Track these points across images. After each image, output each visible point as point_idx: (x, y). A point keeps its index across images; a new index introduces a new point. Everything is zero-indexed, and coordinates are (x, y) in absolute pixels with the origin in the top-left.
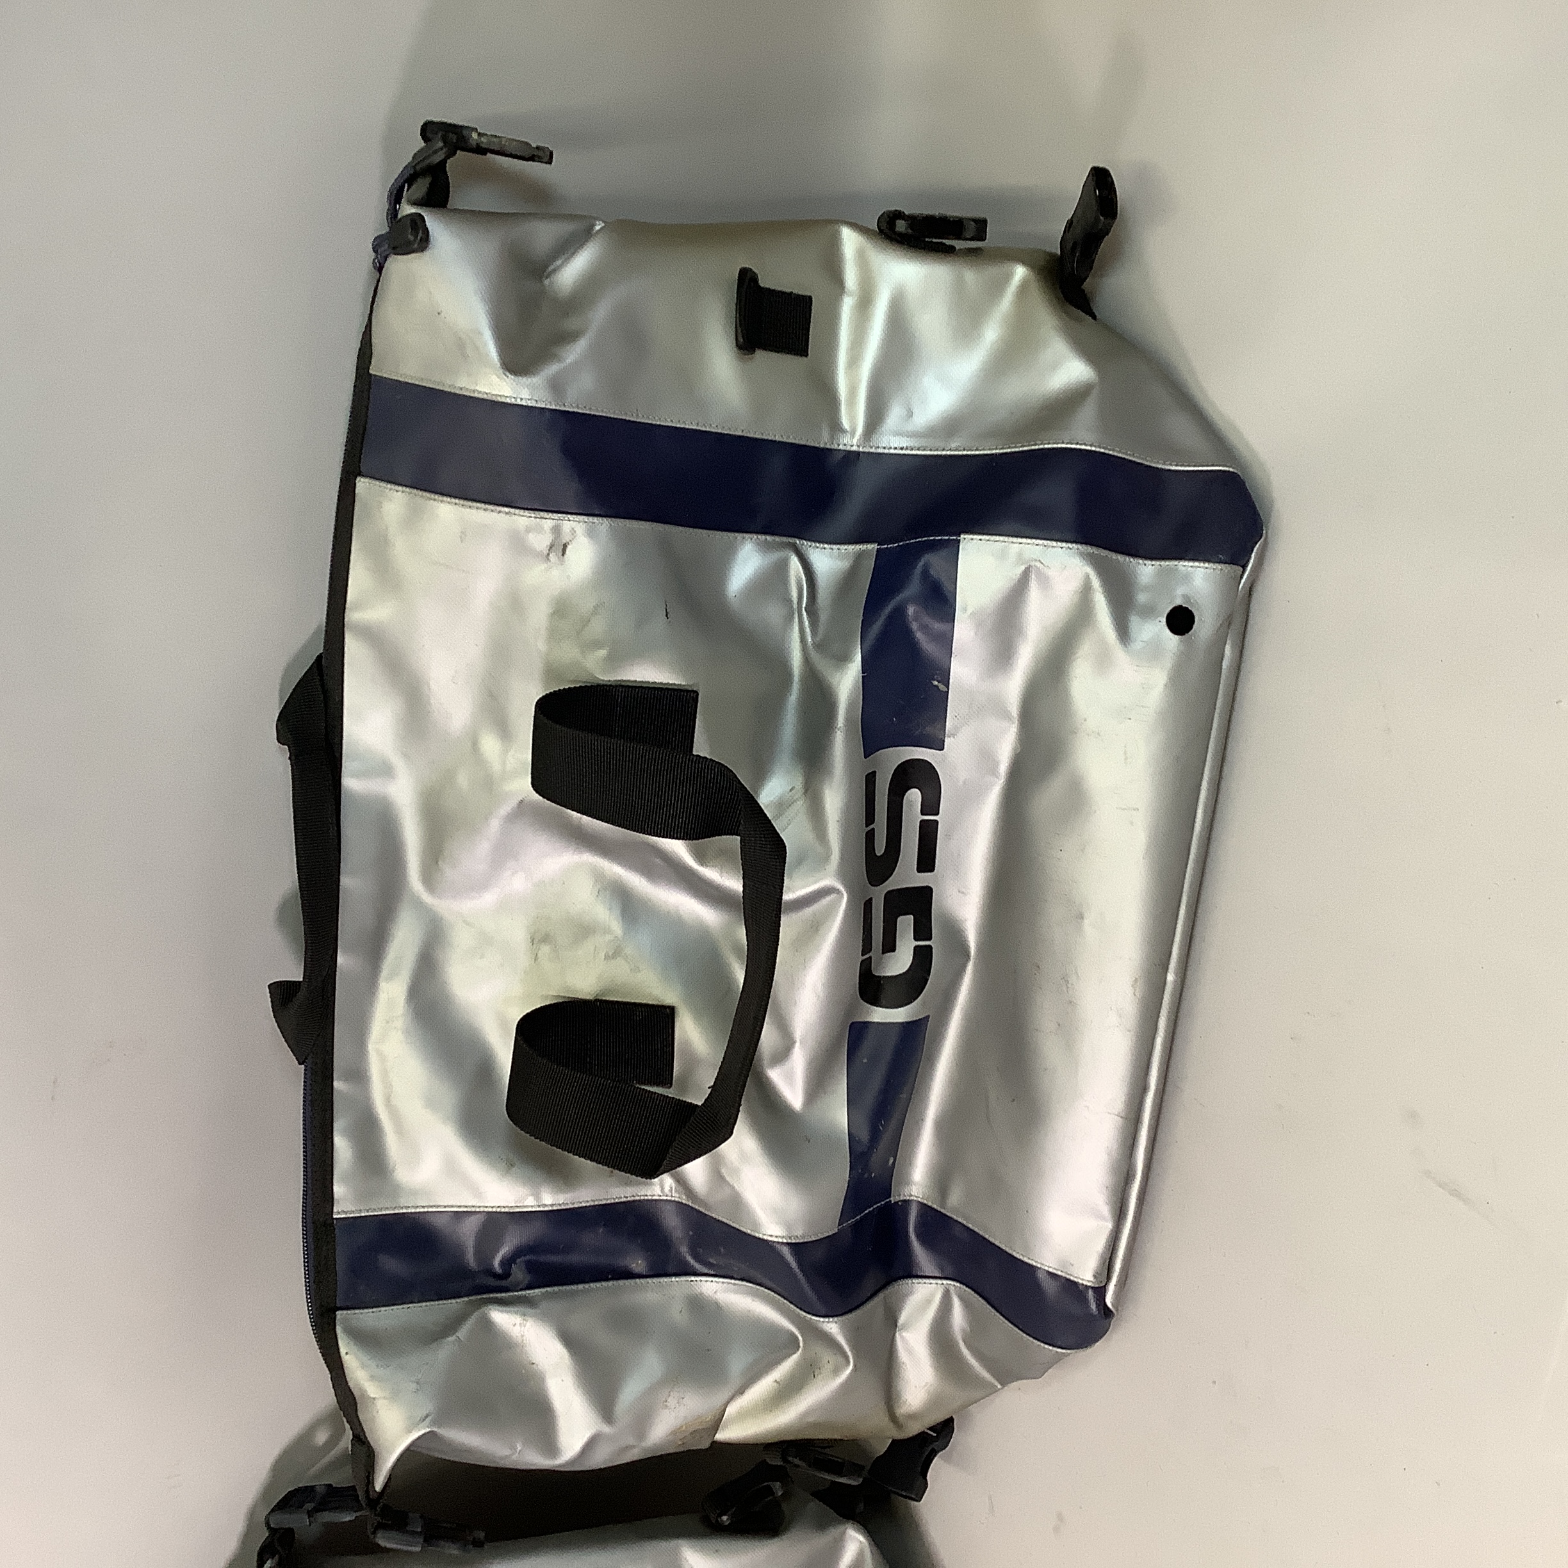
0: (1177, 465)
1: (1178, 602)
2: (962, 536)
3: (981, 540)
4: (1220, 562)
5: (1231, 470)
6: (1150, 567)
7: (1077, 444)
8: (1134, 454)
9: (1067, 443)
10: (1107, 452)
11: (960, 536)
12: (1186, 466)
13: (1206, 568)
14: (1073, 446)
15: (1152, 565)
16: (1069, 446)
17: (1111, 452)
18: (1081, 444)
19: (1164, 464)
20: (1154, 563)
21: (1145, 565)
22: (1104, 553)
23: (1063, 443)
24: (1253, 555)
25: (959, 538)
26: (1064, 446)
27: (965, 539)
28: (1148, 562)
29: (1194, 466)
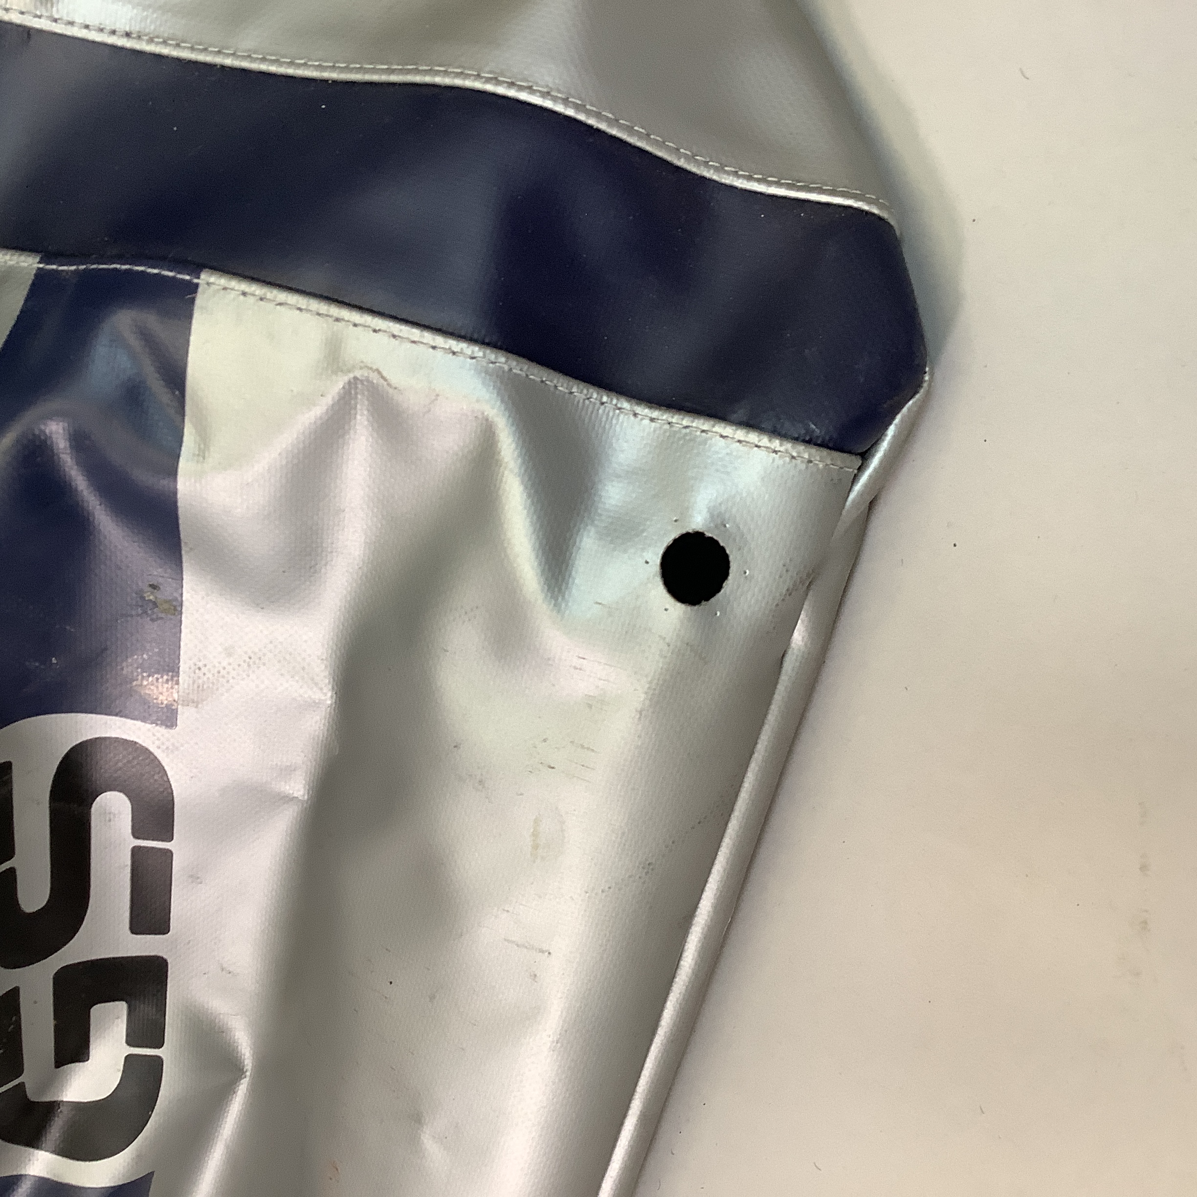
0: (750, 178)
1: (698, 522)
2: (203, 276)
3: (244, 294)
4: (809, 441)
5: (875, 211)
6: (646, 422)
7: (512, 85)
8: (648, 135)
9: (488, 80)
10: (581, 117)
11: (199, 278)
12: (770, 184)
13: (775, 452)
14: (501, 90)
15: (652, 420)
16: (490, 88)
17: (591, 121)
18: (521, 88)
19: (720, 169)
20: (656, 414)
21: (635, 415)
22: (537, 374)
23: (478, 77)
24: (891, 431)
25: (196, 281)
26: (478, 85)
27: (208, 284)
28: (643, 411)
29: (790, 187)
